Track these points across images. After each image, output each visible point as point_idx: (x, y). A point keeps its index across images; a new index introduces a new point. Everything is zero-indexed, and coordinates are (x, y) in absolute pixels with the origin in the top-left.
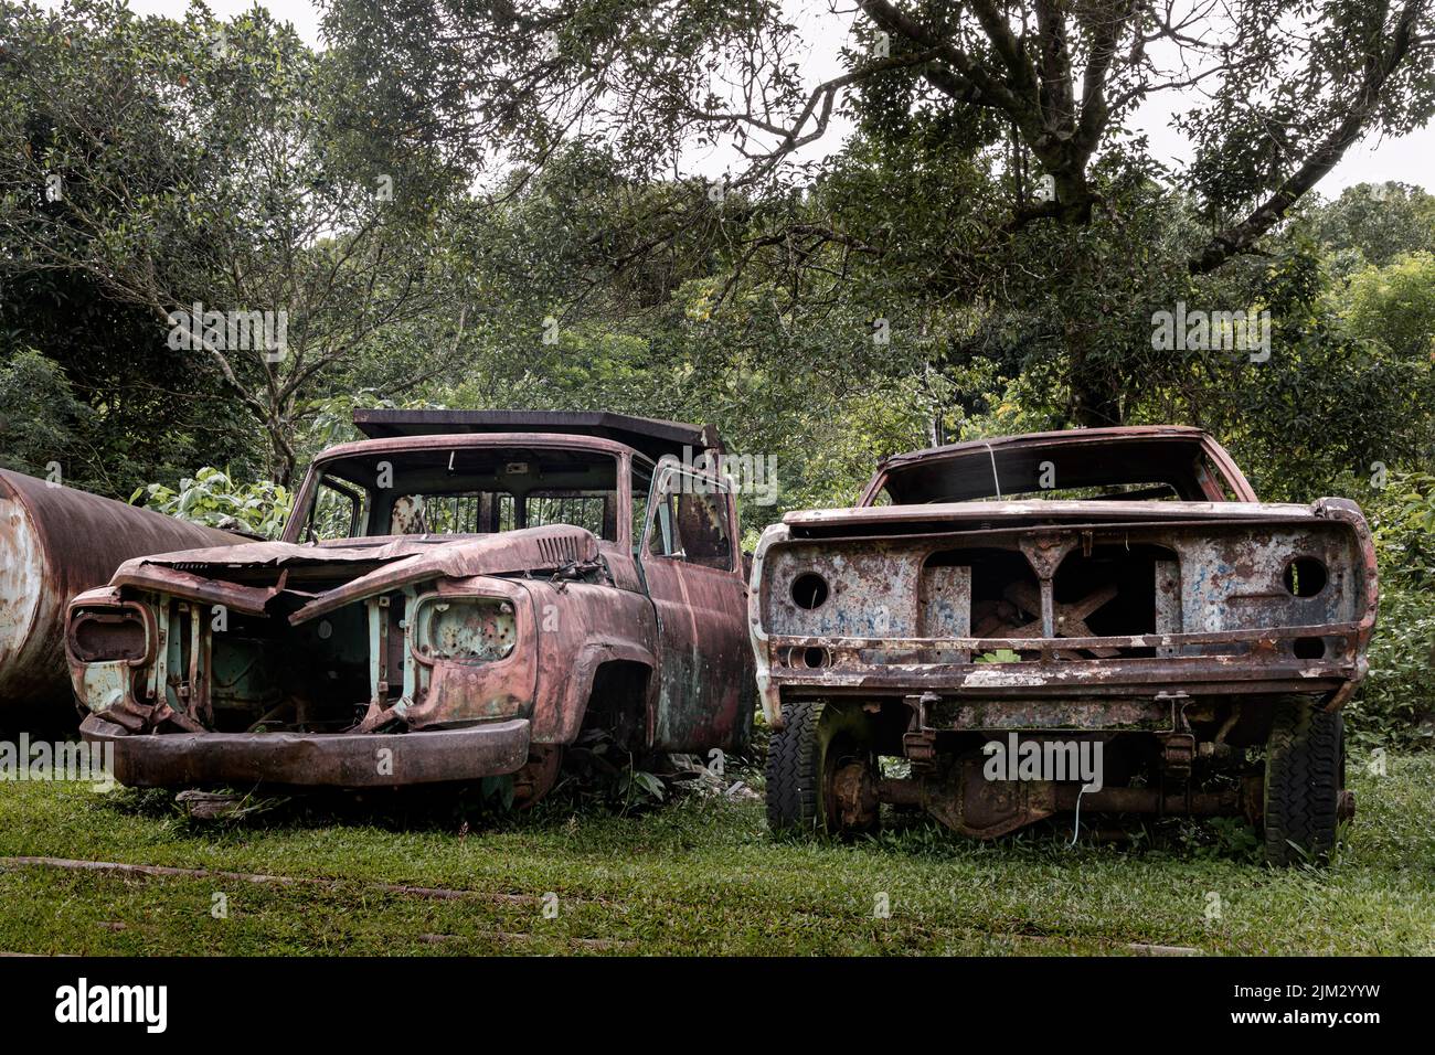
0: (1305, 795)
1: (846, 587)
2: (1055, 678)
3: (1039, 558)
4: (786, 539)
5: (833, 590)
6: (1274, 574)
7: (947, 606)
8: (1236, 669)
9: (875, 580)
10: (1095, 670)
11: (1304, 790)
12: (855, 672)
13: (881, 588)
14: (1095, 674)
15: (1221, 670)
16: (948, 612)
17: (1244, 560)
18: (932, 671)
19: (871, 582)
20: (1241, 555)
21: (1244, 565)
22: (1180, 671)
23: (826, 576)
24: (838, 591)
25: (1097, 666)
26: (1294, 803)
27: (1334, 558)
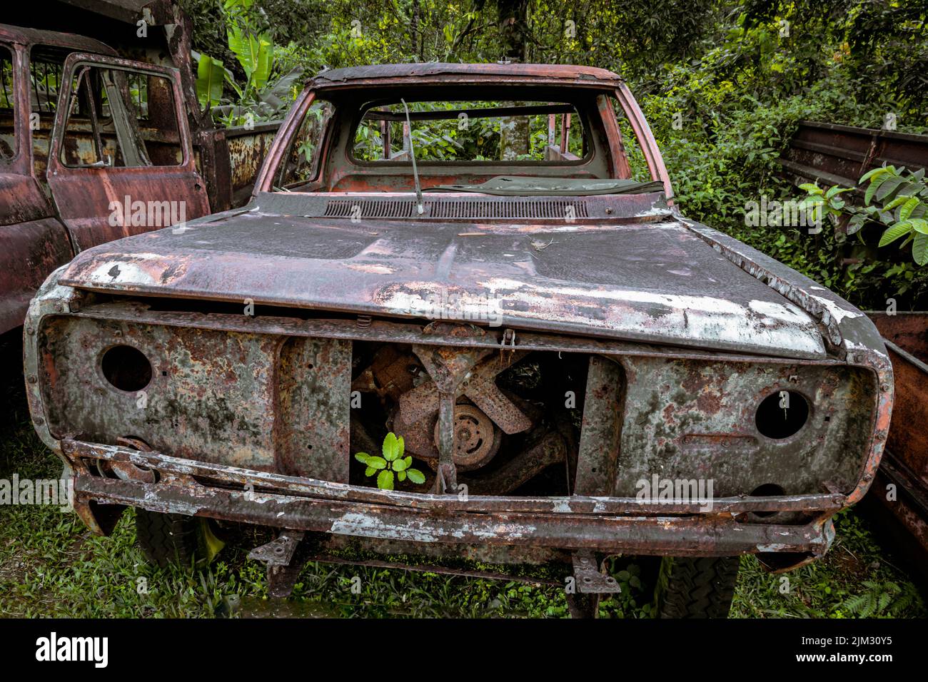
0: (708, 596)
1: (175, 370)
2: (450, 537)
3: (439, 366)
4: (66, 310)
5: (158, 372)
6: (746, 410)
7: (321, 389)
8: (679, 538)
9: (215, 364)
10: (501, 529)
11: (708, 590)
12: (186, 498)
13: (223, 376)
14: (501, 535)
15: (663, 538)
16: (321, 396)
17: (712, 389)
18: (290, 508)
19: (208, 367)
20: (709, 382)
21: (710, 396)
22: (610, 537)
23: (145, 353)
24: (164, 374)
25: (506, 522)
26: (694, 601)
27: (827, 395)
